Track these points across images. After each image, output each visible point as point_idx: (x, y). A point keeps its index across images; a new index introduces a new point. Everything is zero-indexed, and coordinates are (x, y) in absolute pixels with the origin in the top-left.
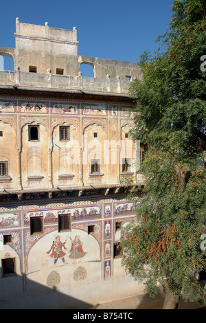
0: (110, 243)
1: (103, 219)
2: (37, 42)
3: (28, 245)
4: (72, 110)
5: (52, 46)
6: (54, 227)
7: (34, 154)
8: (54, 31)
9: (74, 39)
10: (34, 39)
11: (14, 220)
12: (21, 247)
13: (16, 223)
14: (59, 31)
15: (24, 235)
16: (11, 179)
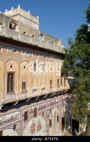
0: (48, 120)
1: (47, 109)
2: (27, 20)
3: (23, 128)
4: (46, 57)
5: (31, 24)
6: (32, 116)
7: (35, 78)
8: (32, 16)
9: (38, 22)
10: (26, 18)
11: (18, 115)
12: (20, 130)
13: (19, 116)
14: (33, 17)
15: (22, 123)
16: (27, 91)
